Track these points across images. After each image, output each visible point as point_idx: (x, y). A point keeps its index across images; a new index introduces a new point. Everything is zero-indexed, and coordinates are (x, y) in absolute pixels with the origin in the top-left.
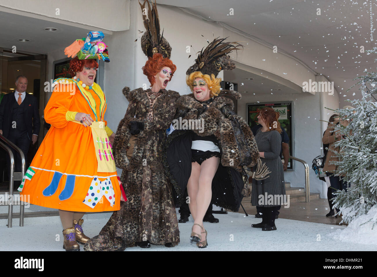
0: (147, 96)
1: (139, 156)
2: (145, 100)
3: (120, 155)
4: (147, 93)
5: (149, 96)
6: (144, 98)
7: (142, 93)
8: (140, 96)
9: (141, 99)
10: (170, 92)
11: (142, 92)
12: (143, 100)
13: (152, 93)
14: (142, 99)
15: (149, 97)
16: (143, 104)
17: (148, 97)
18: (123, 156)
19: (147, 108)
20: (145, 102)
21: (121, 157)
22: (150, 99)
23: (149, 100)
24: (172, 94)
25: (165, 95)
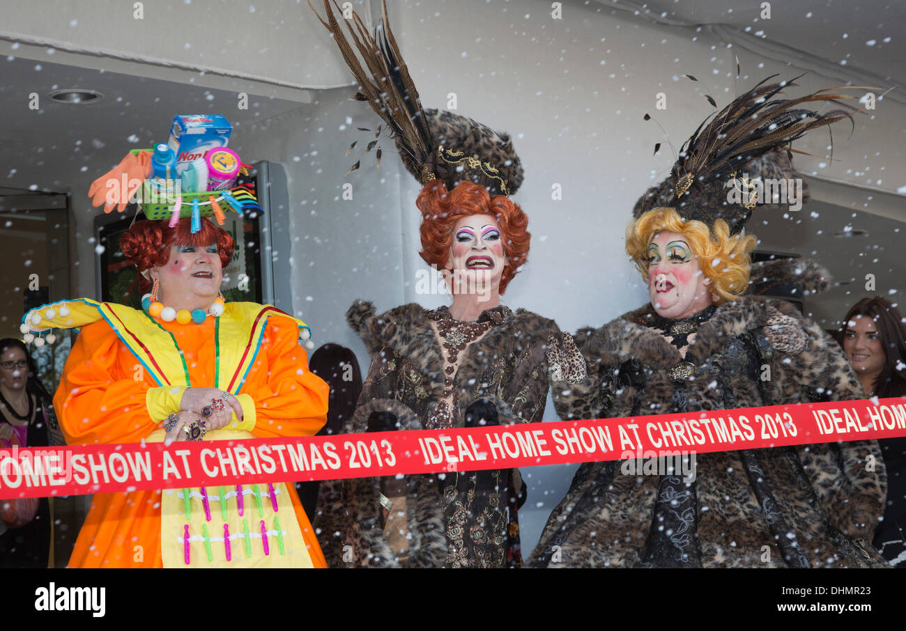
0: (431, 336)
1: (438, 549)
2: (423, 354)
3: (362, 540)
4: (434, 325)
5: (443, 335)
6: (419, 346)
7: (413, 326)
8: (406, 339)
9: (411, 350)
10: (525, 317)
11: (415, 323)
12: (415, 354)
13: (452, 324)
14: (414, 349)
15: (442, 340)
16: (419, 371)
17: (436, 343)
18: (371, 540)
19: (433, 385)
20: (424, 362)
21: (364, 547)
22: (446, 346)
23: (438, 351)
24: (530, 327)
25: (503, 333)
